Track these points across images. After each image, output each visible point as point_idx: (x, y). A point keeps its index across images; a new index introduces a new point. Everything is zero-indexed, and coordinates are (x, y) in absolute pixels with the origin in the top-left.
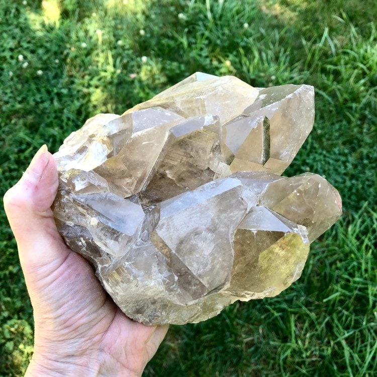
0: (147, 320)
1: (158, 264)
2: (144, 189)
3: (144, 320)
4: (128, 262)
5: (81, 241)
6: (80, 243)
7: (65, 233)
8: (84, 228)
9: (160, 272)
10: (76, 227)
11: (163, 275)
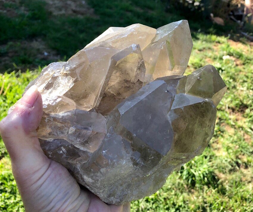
0: (118, 200)
1: (125, 148)
2: (98, 104)
3: (116, 201)
4: (105, 151)
5: (62, 150)
6: (61, 152)
7: (47, 148)
8: (62, 140)
9: (127, 152)
10: (56, 141)
11: (130, 155)
